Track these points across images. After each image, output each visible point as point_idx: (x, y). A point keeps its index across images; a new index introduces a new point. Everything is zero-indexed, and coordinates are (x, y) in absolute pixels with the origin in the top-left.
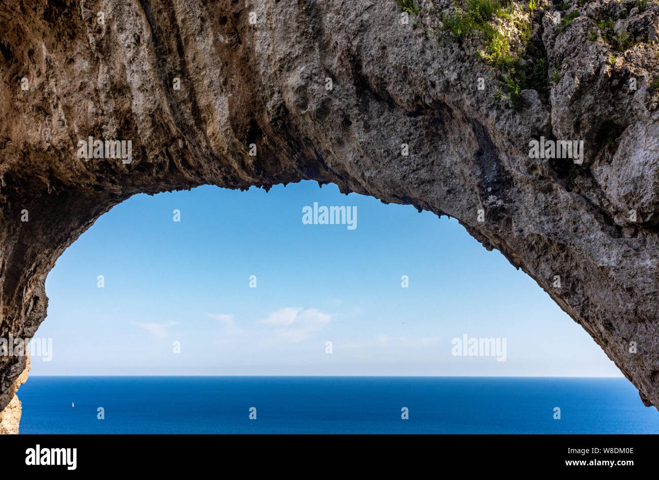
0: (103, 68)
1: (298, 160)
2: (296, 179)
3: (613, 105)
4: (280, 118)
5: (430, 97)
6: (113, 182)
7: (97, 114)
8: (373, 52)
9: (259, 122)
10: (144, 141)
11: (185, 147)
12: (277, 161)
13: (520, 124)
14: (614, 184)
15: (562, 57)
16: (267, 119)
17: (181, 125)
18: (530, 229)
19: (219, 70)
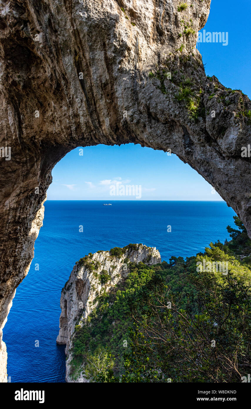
0: (71, 109)
1: (130, 137)
2: (128, 142)
3: (224, 122)
4: (125, 125)
5: (170, 119)
6: (74, 143)
7: (69, 123)
8: (153, 105)
9: (118, 126)
10: (83, 131)
11: (96, 133)
12: (123, 137)
13: (197, 127)
14: (224, 145)
15: (209, 107)
16: (121, 125)
17: (95, 127)
18: (198, 157)
19: (106, 110)
